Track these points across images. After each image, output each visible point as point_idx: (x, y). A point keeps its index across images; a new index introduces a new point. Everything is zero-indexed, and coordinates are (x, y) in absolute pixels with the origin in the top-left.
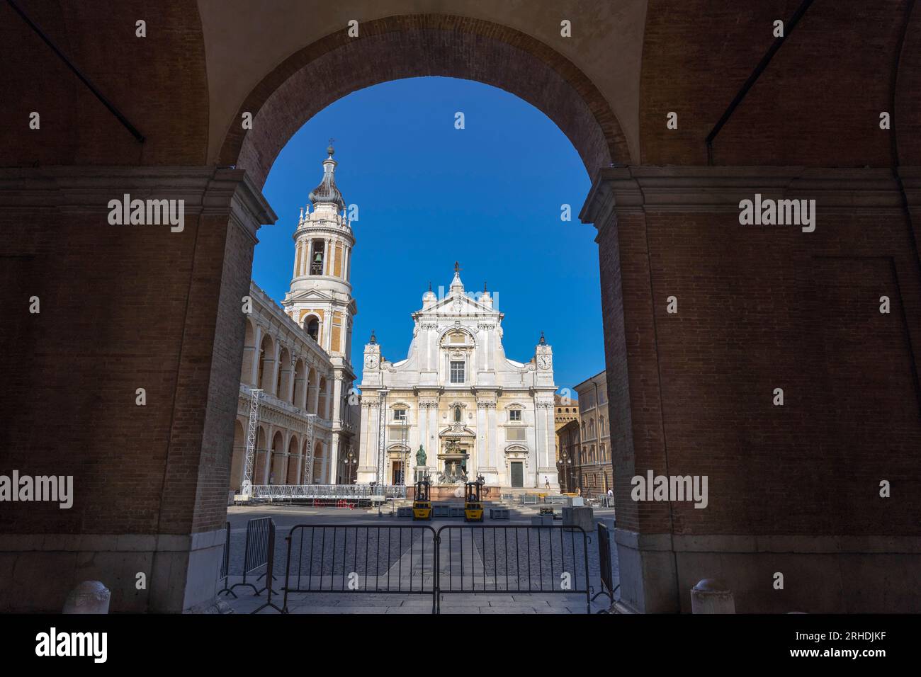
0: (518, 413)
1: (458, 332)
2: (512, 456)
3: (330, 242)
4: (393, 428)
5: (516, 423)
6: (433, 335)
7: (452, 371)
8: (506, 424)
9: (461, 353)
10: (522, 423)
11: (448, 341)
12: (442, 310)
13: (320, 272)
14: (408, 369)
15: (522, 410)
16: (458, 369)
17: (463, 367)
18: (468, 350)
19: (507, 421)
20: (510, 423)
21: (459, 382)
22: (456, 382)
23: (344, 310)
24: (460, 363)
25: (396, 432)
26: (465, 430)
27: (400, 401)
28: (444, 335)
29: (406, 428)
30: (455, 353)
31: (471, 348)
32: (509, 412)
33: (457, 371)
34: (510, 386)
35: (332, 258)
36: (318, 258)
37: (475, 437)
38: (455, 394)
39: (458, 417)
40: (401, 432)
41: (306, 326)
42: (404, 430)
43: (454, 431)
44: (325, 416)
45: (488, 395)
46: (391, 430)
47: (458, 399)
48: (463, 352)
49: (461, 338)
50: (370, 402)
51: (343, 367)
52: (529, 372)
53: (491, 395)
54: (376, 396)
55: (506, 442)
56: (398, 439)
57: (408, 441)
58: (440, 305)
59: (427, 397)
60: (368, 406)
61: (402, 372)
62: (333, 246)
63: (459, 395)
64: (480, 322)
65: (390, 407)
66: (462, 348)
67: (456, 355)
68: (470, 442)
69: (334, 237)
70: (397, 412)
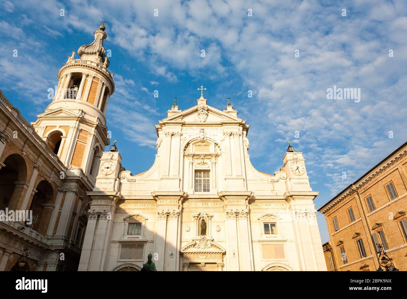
0: (273, 225)
1: (203, 141)
3: (88, 76)
4: (125, 244)
5: (270, 237)
6: (177, 144)
7: (196, 180)
8: (260, 239)
9: (206, 161)
10: (278, 237)
11: (192, 150)
12: (187, 120)
14: (147, 179)
15: (278, 221)
17: (208, 176)
18: (214, 158)
19: (261, 234)
20: (265, 237)
21: (205, 190)
22: (200, 190)
23: (92, 130)
24: (205, 171)
25: (128, 250)
26: (212, 245)
27: (136, 212)
28: (188, 144)
29: (140, 245)
30: (200, 161)
31: (217, 156)
32: (262, 225)
33: (202, 179)
34: (261, 195)
37: (224, 254)
38: (200, 204)
39: (203, 231)
40: (134, 250)
41: (49, 140)
42: (138, 246)
43: (199, 247)
44: (46, 232)
45: (237, 203)
46: (122, 248)
47: (204, 209)
48: (209, 160)
49: (206, 147)
50: (100, 211)
51: (78, 178)
52: (281, 181)
53: (242, 203)
54: (107, 205)
55: (263, 261)
56: (130, 259)
57: (142, 261)
58: (184, 116)
59: (167, 205)
60: (96, 216)
61: (142, 182)
62: (90, 79)
63: (204, 205)
64: (225, 131)
65: (124, 220)
66: (205, 157)
67: (200, 164)
68: (218, 261)
69: (92, 73)
70: (131, 225)
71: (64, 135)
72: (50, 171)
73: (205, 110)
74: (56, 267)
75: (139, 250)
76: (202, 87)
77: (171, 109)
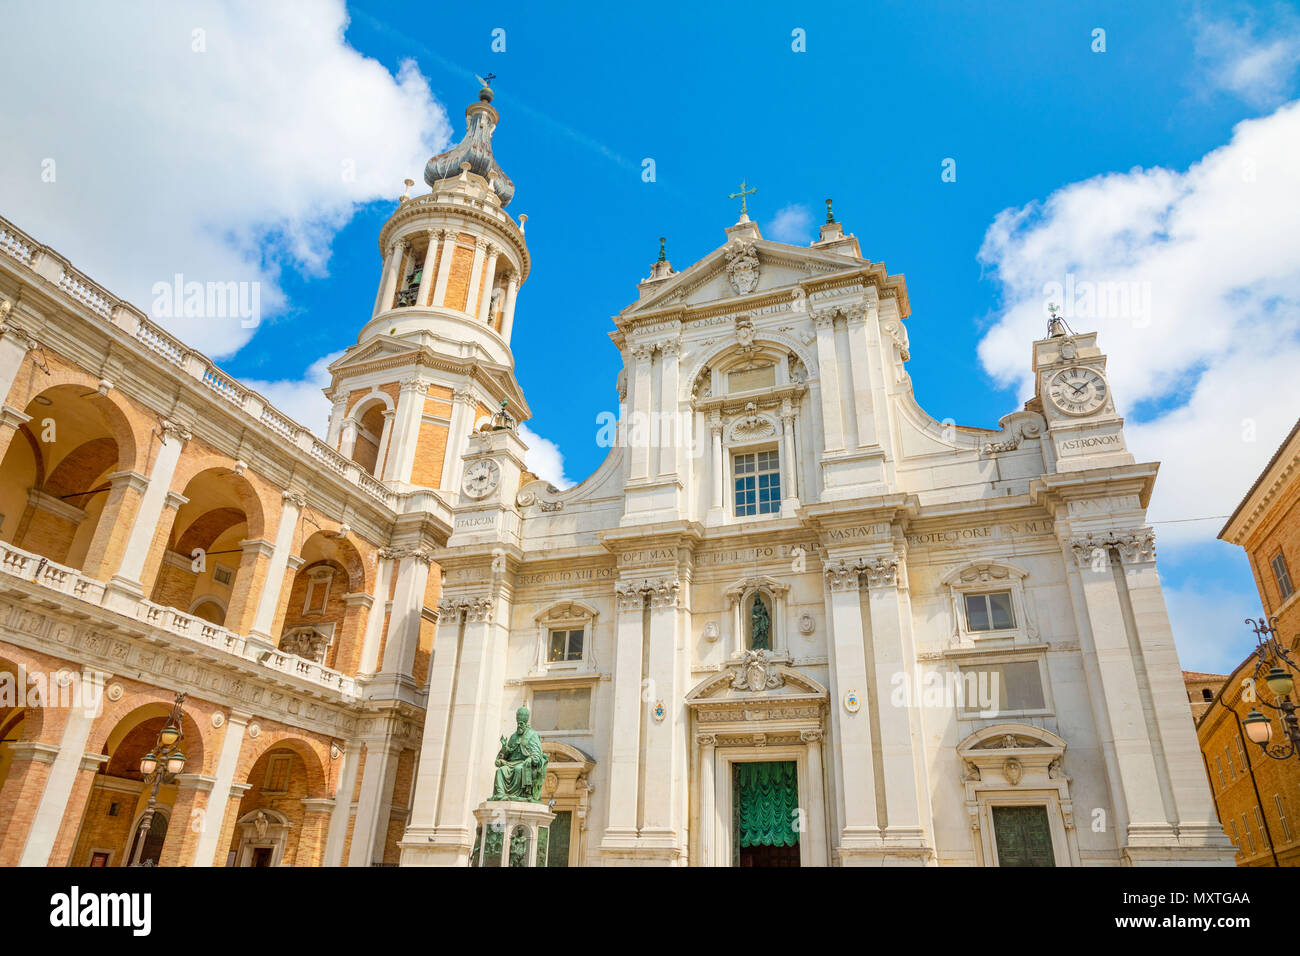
0: (1002, 600)
1: (751, 356)
2: (992, 780)
3: (442, 236)
4: (541, 690)
5: (993, 638)
7: (739, 484)
8: (954, 649)
9: (764, 416)
10: (1020, 637)
11: (721, 388)
12: (699, 298)
14: (595, 496)
15: (1014, 584)
16: (757, 474)
17: (775, 465)
18: (787, 403)
19: (957, 635)
20: (969, 642)
21: (764, 510)
22: (751, 511)
23: (464, 384)
24: (762, 451)
25: (552, 704)
26: (786, 678)
27: (566, 597)
28: (706, 374)
29: (582, 689)
30: (741, 420)
31: (796, 394)
32: (959, 601)
33: (755, 482)
35: (445, 270)
38: (747, 554)
39: (761, 635)
40: (566, 704)
41: (361, 428)
42: (576, 694)
43: (745, 686)
44: (357, 664)
45: (862, 538)
46: (535, 698)
47: (760, 568)
48: (771, 413)
49: (765, 373)
50: (466, 602)
51: (423, 518)
52: (1023, 445)
53: (877, 537)
54: (482, 583)
55: (963, 720)
56: (557, 729)
57: (587, 735)
58: (690, 286)
59: (644, 567)
60: (458, 616)
61: (581, 507)
62: (450, 244)
63: (761, 556)
64: (820, 307)
65: (537, 620)
66: (761, 403)
67: (745, 429)
68: (806, 726)
69: (454, 226)
70: (557, 637)
71: (390, 407)
72: (341, 506)
73: (747, 255)
74: (386, 756)
75: (580, 703)
76: (743, 186)
77: (647, 276)
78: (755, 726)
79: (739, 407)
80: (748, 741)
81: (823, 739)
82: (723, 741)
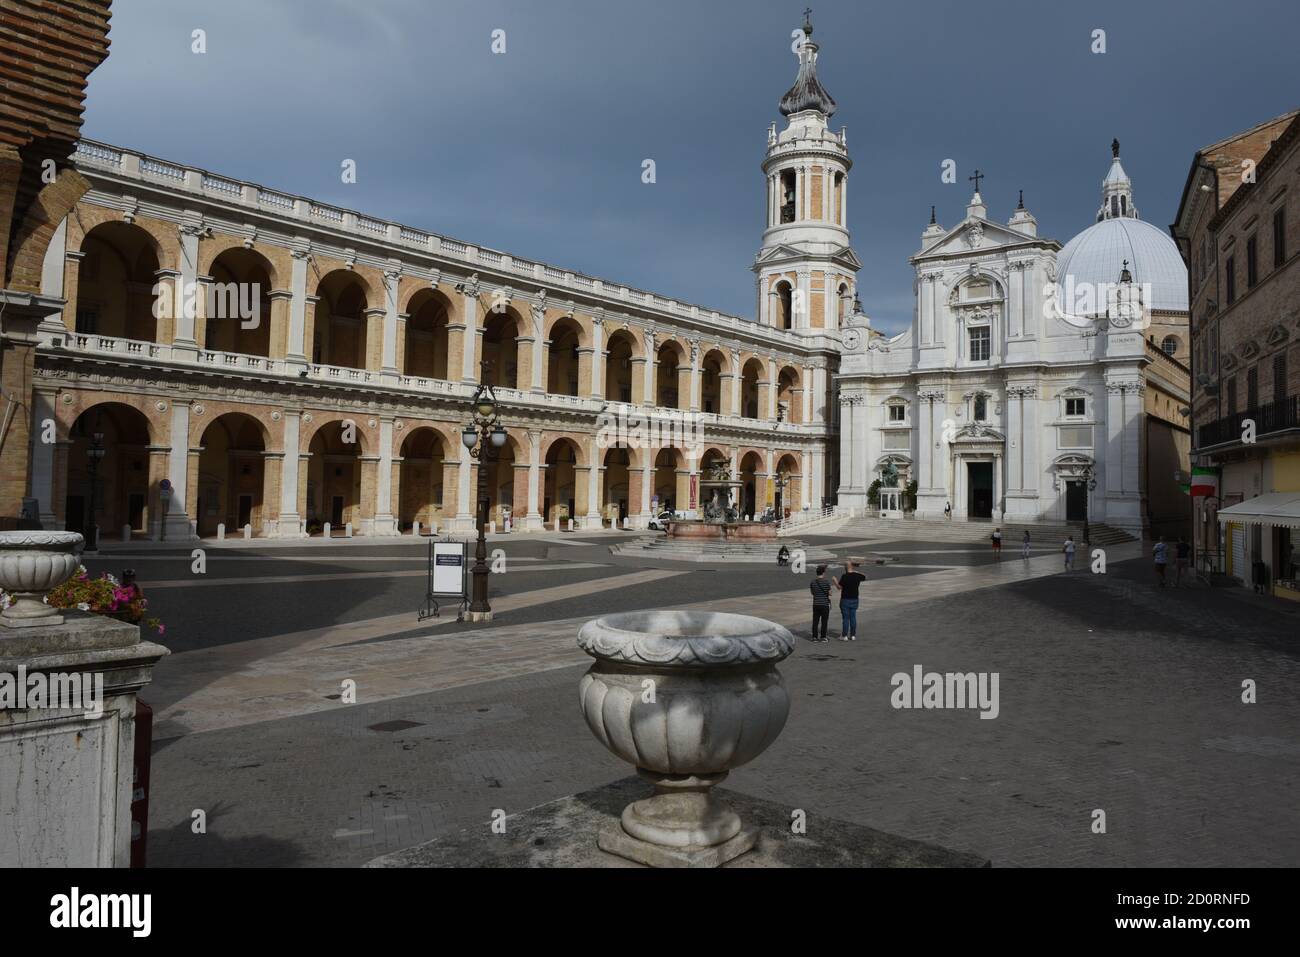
0: (1082, 402)
1: (977, 280)
2: (1066, 473)
3: (803, 170)
4: (888, 432)
5: (1076, 418)
6: (943, 290)
7: (972, 343)
8: (1059, 422)
9: (983, 313)
10: (1087, 418)
11: (965, 297)
12: (950, 248)
13: (792, 219)
14: (905, 346)
15: (1087, 396)
16: (980, 339)
17: (988, 336)
18: (995, 308)
19: (1062, 416)
20: (1066, 419)
21: (983, 358)
22: (978, 359)
23: (828, 267)
24: (983, 329)
25: (892, 438)
26: (987, 433)
27: (896, 393)
28: (956, 288)
29: (906, 432)
30: (972, 314)
31: (998, 303)
32: (1064, 404)
33: (980, 344)
34: (1066, 360)
35: (808, 194)
36: (791, 198)
37: (1005, 444)
38: (974, 379)
39: (980, 414)
40: (899, 438)
42: (903, 434)
43: (972, 435)
45: (1022, 378)
46: (886, 436)
47: (980, 386)
48: (987, 311)
49: (985, 290)
50: (853, 397)
52: (1100, 333)
53: (1029, 378)
54: (858, 389)
55: (1059, 450)
56: (895, 448)
57: (908, 451)
58: (946, 241)
59: (930, 386)
60: (849, 402)
61: (899, 351)
62: (808, 175)
63: (981, 381)
64: (1011, 260)
65: (884, 403)
66: (984, 305)
67: (976, 318)
68: (996, 451)
69: (808, 162)
70: (893, 409)
71: (793, 286)
73: (977, 228)
75: (905, 438)
77: (926, 230)
78: (976, 450)
79: (972, 306)
80: (973, 455)
81: (1004, 456)
82: (964, 455)
